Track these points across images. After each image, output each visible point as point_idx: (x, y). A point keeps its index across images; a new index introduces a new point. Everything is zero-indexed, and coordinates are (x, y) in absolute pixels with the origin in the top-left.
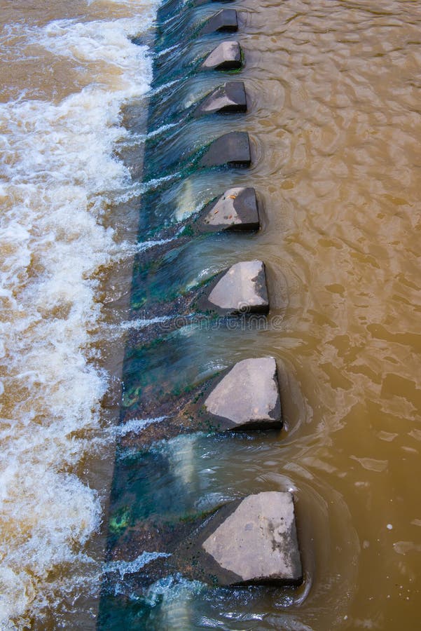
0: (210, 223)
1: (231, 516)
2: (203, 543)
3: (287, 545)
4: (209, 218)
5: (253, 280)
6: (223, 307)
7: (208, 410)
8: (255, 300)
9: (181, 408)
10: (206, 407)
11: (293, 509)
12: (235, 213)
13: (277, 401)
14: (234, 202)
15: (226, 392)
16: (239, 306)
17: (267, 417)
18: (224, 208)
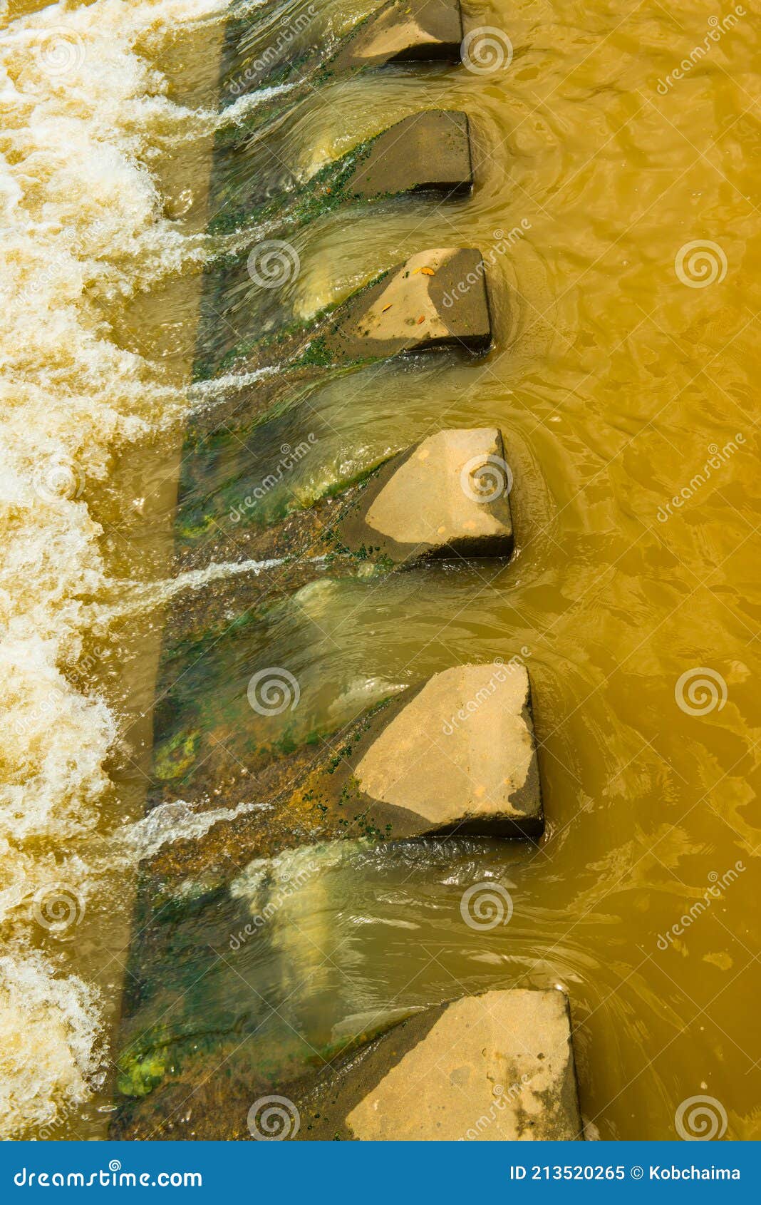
1: (417, 1049)
2: (346, 1114)
3: (551, 1121)
4: (370, 322)
6: (401, 538)
7: (362, 788)
8: (482, 524)
9: (298, 784)
10: (358, 783)
11: (567, 1034)
12: (431, 312)
13: (530, 770)
14: (430, 284)
15: (406, 744)
16: (439, 536)
17: (504, 807)
18: (405, 298)
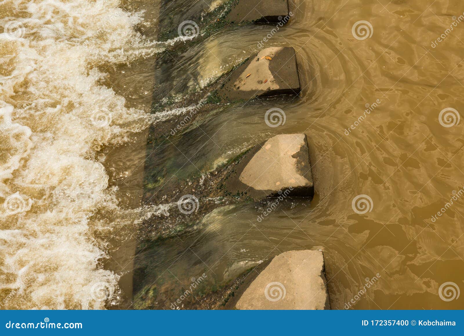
0: (240, 89)
4: (240, 82)
5: (293, 156)
6: (258, 188)
8: (296, 180)
12: (271, 77)
13: (326, 304)
14: (270, 64)
16: (277, 186)
18: (257, 71)
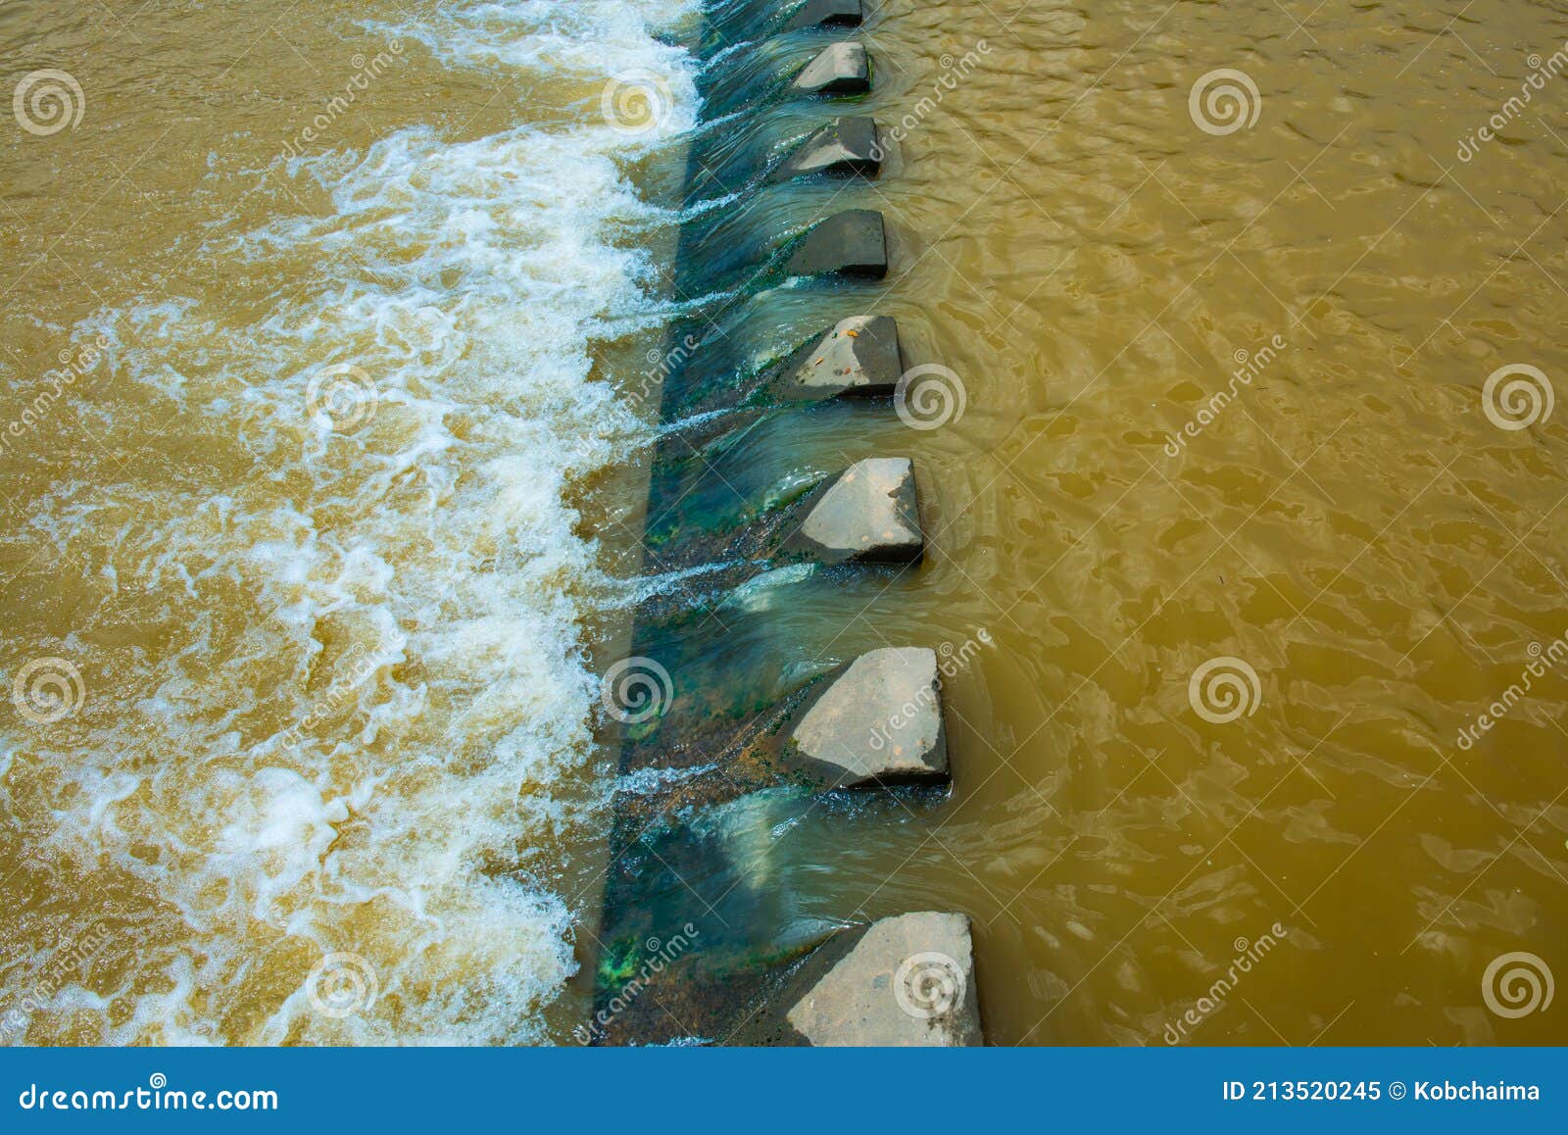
0: (806, 383)
1: (846, 959)
2: (787, 1011)
3: (957, 1018)
4: (805, 372)
5: (890, 495)
6: (831, 545)
7: (800, 748)
8: (894, 533)
9: (746, 744)
10: (796, 743)
11: (970, 948)
12: (856, 365)
13: (939, 734)
14: (855, 344)
15: (835, 712)
16: (864, 543)
17: (920, 764)
18: (834, 354)
